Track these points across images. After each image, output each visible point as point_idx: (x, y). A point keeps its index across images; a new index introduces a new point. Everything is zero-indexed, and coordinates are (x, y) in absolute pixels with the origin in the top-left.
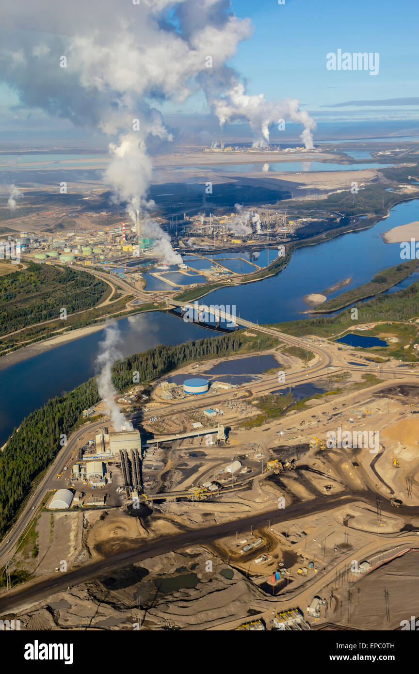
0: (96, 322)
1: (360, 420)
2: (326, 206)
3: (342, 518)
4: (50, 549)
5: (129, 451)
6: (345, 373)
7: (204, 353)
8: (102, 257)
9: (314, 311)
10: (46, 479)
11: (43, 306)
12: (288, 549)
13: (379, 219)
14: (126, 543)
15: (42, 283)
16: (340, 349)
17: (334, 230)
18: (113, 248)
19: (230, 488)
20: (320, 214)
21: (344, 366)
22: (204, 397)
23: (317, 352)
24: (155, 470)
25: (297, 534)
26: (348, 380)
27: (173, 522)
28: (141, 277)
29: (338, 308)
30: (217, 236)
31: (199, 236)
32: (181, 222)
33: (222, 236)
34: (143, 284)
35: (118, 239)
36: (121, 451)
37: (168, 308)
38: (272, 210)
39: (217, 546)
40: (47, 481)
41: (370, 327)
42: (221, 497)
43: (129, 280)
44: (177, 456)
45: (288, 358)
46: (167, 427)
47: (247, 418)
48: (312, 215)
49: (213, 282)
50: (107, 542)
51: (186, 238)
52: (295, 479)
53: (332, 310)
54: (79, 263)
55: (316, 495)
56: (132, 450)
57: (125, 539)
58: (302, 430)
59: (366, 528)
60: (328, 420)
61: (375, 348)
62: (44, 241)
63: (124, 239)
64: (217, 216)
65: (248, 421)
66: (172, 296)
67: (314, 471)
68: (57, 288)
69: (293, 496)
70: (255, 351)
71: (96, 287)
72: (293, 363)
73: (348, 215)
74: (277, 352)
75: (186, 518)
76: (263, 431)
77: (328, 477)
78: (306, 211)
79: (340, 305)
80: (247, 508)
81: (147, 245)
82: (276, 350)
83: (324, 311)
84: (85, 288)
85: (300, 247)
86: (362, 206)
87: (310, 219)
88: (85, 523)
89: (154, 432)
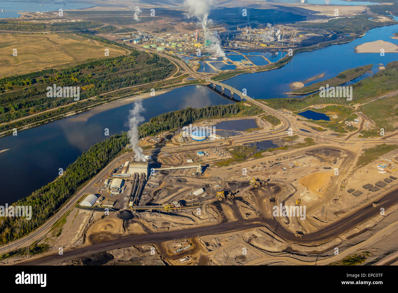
0: (161, 89)
1: (290, 169)
2: (326, 27)
3: (249, 237)
4: (67, 233)
5: (140, 174)
6: (295, 136)
7: (214, 115)
8: (181, 49)
9: (293, 93)
10: (87, 186)
11: (133, 77)
12: (205, 254)
13: (357, 37)
14: (109, 236)
15: (136, 63)
16: (298, 120)
17: (326, 42)
18: (189, 45)
19: (190, 206)
20: (321, 31)
21: (297, 131)
22: (202, 143)
23: (283, 120)
24: (153, 187)
25: (215, 245)
26: (296, 141)
27: (143, 225)
28: (198, 63)
29: (308, 93)
30: (253, 41)
31: (242, 40)
32: (235, 31)
33: (256, 42)
34: (198, 68)
35: (193, 39)
36: (135, 174)
37: (206, 84)
38: (292, 27)
39: (162, 246)
40: (87, 187)
41: (323, 107)
42: (182, 212)
43: (190, 65)
44: (169, 180)
45: (264, 122)
46: (172, 160)
47: (222, 160)
48: (316, 32)
49: (240, 69)
50: (98, 234)
51: (234, 41)
52: (231, 206)
53: (304, 93)
54: (166, 52)
55: (239, 219)
56: (142, 174)
57: (109, 234)
58: (251, 172)
59: (261, 246)
60: (270, 167)
61: (320, 121)
62: (152, 38)
63: (197, 39)
64: (257, 29)
65: (222, 162)
66: (211, 76)
67: (244, 202)
68: (144, 67)
69: (224, 217)
70: (246, 116)
71: (168, 68)
72: (266, 126)
73: (338, 33)
74: (259, 118)
75: (151, 224)
76: (228, 169)
77: (251, 207)
78: (313, 29)
79: (310, 91)
80: (191, 222)
81: (209, 44)
82: (259, 117)
83: (299, 93)
84: (161, 68)
85: (301, 51)
86: (348, 28)
87: (313, 34)
88: (91, 219)
89: (162, 163)
